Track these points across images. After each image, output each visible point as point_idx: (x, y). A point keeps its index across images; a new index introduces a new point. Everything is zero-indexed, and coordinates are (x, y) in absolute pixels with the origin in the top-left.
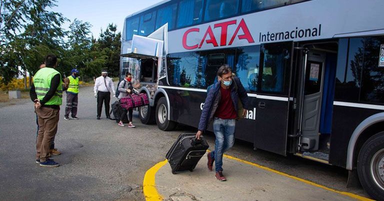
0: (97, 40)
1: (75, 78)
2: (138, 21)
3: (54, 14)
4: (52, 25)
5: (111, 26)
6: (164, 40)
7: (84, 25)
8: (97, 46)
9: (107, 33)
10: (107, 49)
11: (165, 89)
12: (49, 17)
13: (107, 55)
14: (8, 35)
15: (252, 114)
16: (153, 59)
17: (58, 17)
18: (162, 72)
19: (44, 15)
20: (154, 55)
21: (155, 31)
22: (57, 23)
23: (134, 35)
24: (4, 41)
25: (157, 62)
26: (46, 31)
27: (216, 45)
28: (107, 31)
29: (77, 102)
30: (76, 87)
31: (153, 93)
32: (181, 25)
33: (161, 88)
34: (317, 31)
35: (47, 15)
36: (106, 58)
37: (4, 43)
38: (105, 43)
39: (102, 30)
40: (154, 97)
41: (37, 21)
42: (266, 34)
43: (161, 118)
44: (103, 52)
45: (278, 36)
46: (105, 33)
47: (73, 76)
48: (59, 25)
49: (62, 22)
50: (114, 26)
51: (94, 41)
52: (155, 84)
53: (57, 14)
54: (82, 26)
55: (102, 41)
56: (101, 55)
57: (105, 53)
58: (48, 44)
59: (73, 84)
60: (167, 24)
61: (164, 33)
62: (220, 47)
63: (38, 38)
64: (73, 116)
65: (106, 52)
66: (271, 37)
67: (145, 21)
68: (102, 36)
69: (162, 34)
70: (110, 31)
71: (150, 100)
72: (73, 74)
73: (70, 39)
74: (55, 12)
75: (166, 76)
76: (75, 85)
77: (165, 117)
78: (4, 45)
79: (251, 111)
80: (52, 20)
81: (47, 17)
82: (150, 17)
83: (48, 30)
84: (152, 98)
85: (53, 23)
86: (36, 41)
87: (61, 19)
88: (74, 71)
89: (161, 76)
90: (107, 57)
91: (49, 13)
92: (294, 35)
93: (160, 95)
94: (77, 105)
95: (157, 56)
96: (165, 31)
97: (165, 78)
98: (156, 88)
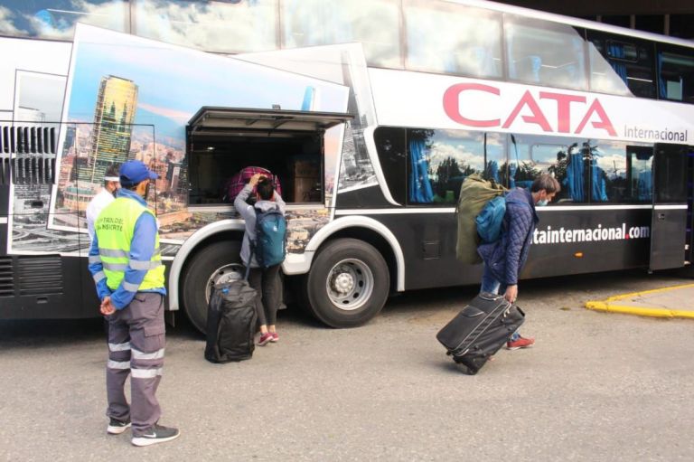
11: (377, 216)
15: (620, 233)
18: (357, 172)
27: (546, 127)
31: (299, 235)
33: (356, 216)
34: (683, 137)
40: (313, 246)
42: (633, 128)
45: (647, 134)
61: (344, 66)
62: (556, 133)
66: (640, 134)
75: (375, 182)
79: (619, 229)
84: (295, 251)
89: (348, 183)
92: (664, 136)
96: (352, 62)
98: (318, 217)
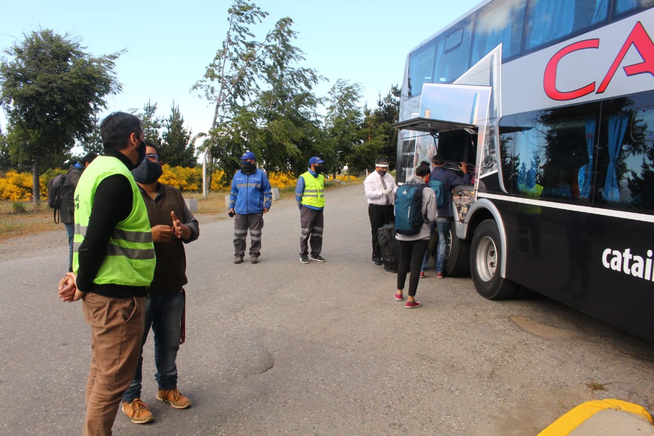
0: (373, 112)
1: (316, 176)
2: (433, 56)
3: (304, 70)
4: (299, 88)
5: (395, 89)
6: (491, 84)
7: (351, 88)
8: (371, 120)
9: (389, 98)
10: (387, 123)
11: (495, 202)
12: (295, 76)
13: (386, 133)
14: (234, 106)
16: (467, 130)
17: (308, 75)
18: (488, 161)
19: (288, 74)
20: (467, 122)
21: (469, 67)
22: (307, 84)
23: (425, 85)
24: (227, 117)
25: (475, 138)
26: (290, 98)
28: (389, 96)
29: (322, 226)
30: (319, 194)
31: (464, 209)
32: (538, 42)
33: (485, 199)
35: (292, 74)
36: (386, 139)
37: (229, 120)
38: (385, 115)
39: (380, 96)
40: (467, 219)
41: (278, 83)
43: (484, 269)
44: (381, 128)
46: (385, 99)
47: (311, 173)
48: (310, 87)
49: (315, 82)
50: (399, 88)
51: (367, 113)
52: (469, 188)
53: (307, 70)
54: (347, 89)
55: (380, 112)
56: (376, 133)
57: (383, 130)
58: (292, 119)
59: (314, 188)
60: (500, 45)
61: (491, 68)
63: (279, 109)
64: (316, 255)
65: (384, 128)
67: (447, 52)
68: (380, 104)
69: (489, 71)
70: (393, 96)
71: (458, 224)
72: (313, 169)
73: (329, 110)
74: (306, 68)
75: (497, 169)
76: (316, 191)
77: (492, 264)
78: (227, 122)
80: (300, 81)
81: (292, 76)
82: (459, 42)
83: (294, 96)
84: (462, 221)
85: (302, 85)
86: (276, 115)
87: (315, 78)
88: (315, 162)
89: (484, 170)
90: (387, 136)
91: (295, 71)
93: (482, 215)
94: (321, 233)
95: (474, 123)
96: (495, 63)
97: (496, 174)
98: (471, 197)
